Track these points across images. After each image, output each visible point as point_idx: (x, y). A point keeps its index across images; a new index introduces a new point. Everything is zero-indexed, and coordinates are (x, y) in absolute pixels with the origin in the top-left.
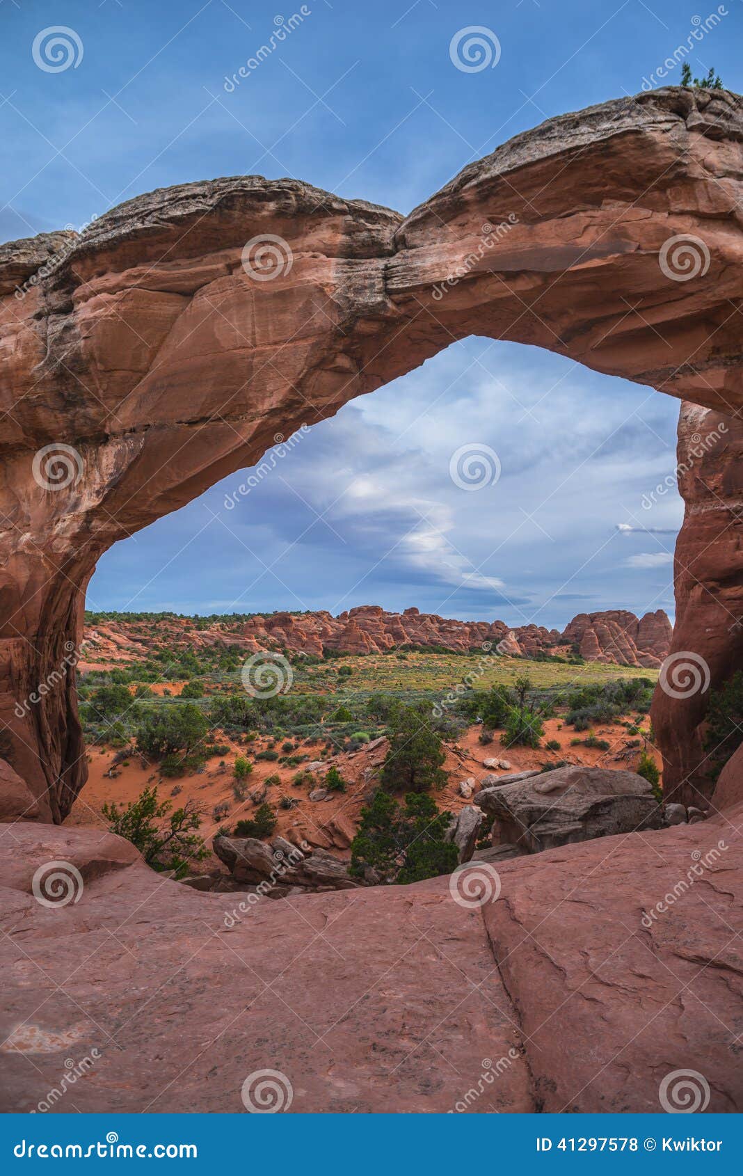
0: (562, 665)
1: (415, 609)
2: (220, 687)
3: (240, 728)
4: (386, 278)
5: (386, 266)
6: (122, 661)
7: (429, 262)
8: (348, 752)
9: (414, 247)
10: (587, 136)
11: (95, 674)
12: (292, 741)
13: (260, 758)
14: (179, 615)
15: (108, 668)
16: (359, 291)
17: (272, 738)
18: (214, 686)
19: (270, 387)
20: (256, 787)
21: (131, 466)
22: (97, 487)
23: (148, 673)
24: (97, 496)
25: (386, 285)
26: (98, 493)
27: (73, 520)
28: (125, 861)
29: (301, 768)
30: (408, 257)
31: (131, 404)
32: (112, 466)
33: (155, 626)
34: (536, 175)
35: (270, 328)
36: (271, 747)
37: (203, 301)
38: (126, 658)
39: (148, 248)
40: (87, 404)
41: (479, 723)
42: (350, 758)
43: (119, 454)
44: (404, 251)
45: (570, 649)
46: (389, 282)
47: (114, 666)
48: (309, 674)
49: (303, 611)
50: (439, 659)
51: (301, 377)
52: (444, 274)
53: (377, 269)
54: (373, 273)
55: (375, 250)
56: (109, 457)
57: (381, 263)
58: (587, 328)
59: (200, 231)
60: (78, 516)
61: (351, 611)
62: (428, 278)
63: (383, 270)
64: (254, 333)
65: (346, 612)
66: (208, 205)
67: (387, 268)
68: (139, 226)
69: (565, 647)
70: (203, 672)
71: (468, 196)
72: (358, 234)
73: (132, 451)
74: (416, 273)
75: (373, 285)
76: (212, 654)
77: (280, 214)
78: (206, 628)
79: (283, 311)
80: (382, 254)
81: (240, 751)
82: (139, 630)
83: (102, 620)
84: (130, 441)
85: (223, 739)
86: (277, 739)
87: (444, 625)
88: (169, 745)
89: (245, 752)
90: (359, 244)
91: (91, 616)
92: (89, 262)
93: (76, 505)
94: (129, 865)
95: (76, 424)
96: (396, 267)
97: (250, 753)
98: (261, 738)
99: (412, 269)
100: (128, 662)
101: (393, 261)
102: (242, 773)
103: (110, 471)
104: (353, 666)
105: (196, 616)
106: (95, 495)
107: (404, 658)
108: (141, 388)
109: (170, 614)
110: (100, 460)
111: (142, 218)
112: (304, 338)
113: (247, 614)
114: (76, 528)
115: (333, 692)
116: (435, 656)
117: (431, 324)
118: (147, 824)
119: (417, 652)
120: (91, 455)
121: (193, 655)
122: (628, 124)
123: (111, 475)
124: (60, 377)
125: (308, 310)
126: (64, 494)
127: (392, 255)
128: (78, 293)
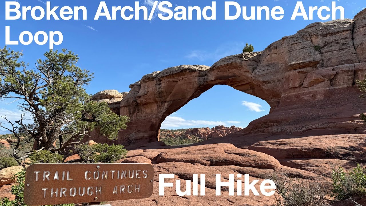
4: (204, 80)
7: (210, 78)
9: (208, 75)
10: (229, 62)
16: (200, 82)
19: (189, 95)
21: (170, 106)
22: (165, 109)
26: (165, 110)
27: (162, 114)
30: (207, 77)
31: (169, 97)
32: (167, 106)
34: (223, 66)
35: (189, 87)
37: (179, 83)
40: (163, 97)
43: (168, 104)
54: (202, 79)
55: (203, 76)
56: (166, 104)
62: (210, 80)
64: (186, 88)
66: (179, 71)
67: (204, 78)
68: (170, 74)
71: (214, 69)
72: (200, 74)
73: (170, 104)
75: (202, 81)
77: (189, 72)
79: (190, 85)
84: (170, 102)
92: (163, 78)
93: (162, 112)
99: (207, 79)
101: (205, 77)
108: (171, 95)
111: (171, 73)
112: (193, 88)
114: (162, 115)
120: (164, 104)
122: (234, 60)
124: (159, 94)
125: (193, 85)
126: (160, 110)
127: (205, 76)
128: (161, 82)
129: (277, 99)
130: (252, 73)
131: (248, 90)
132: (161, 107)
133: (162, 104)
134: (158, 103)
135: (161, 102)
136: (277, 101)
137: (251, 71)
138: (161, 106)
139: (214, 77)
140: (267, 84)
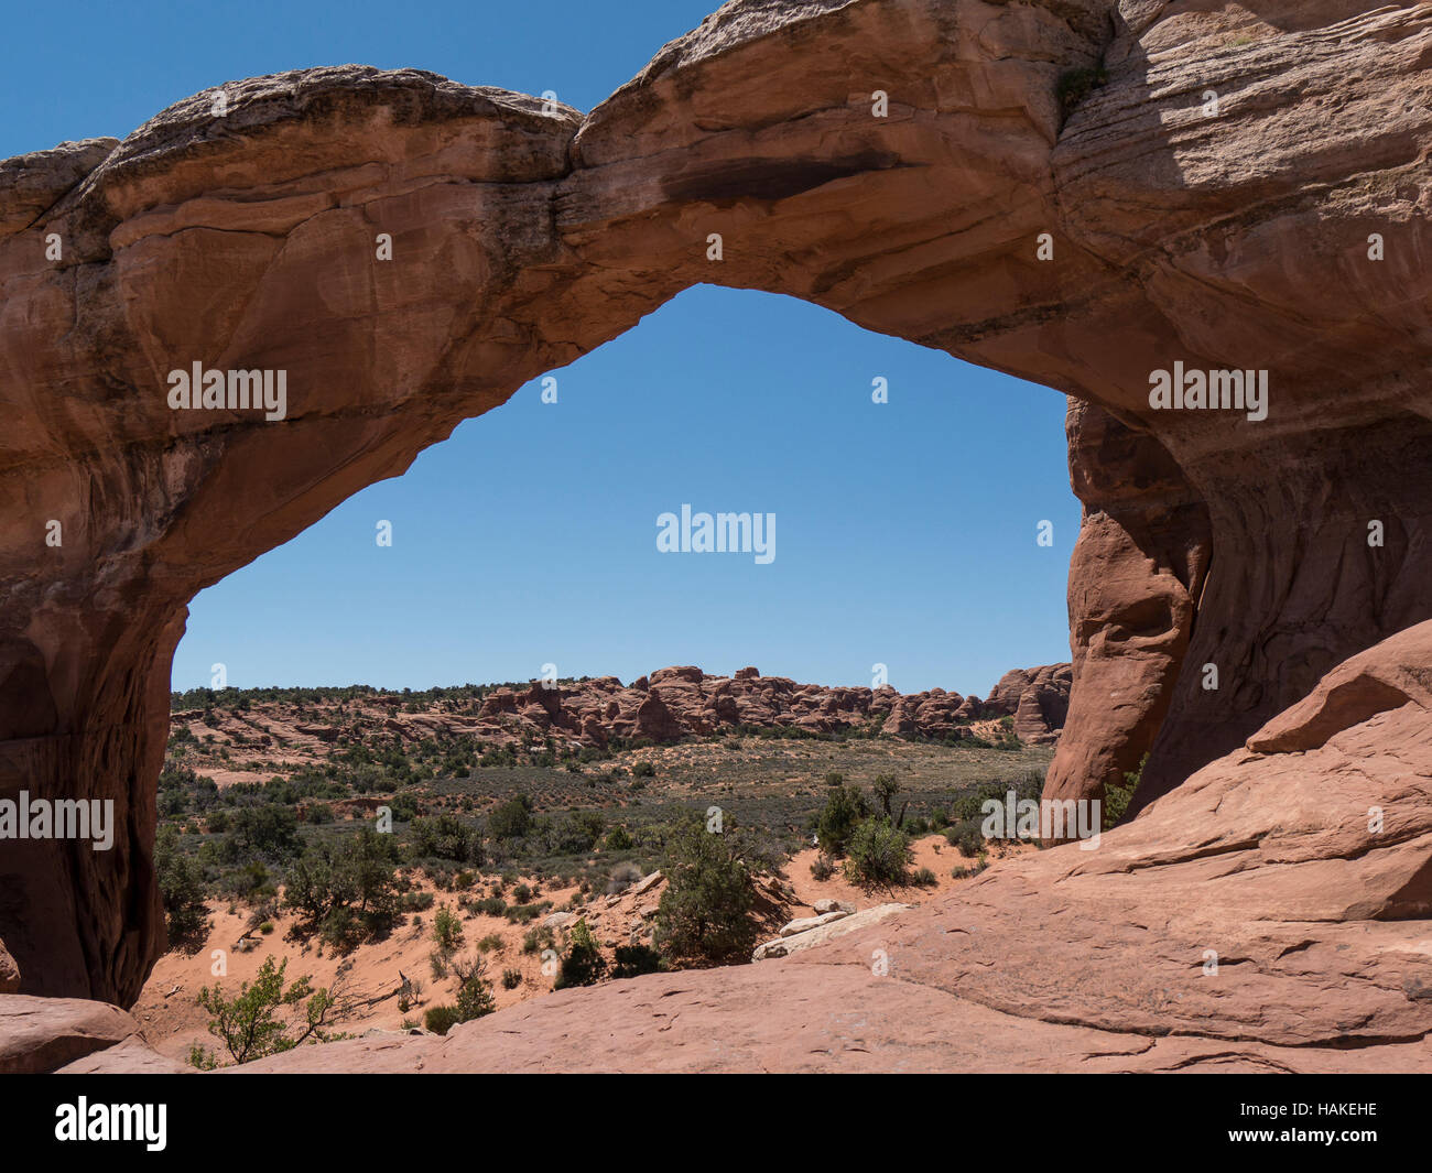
0: (985, 751)
1: (755, 669)
2: (444, 802)
3: (450, 865)
4: (554, 212)
5: (554, 193)
6: (287, 766)
7: (613, 187)
8: (608, 896)
9: (595, 166)
10: (815, 7)
11: (240, 788)
12: (531, 883)
13: (477, 909)
14: (379, 690)
15: (264, 778)
16: (516, 231)
17: (499, 879)
18: (435, 801)
20: (467, 955)
21: (207, 485)
22: (159, 514)
23: (330, 782)
24: (160, 527)
25: (555, 221)
26: (160, 521)
27: (125, 563)
28: (113, 1037)
29: (537, 923)
30: (584, 181)
32: (181, 483)
33: (340, 708)
35: (396, 283)
36: (498, 894)
37: (297, 246)
38: (291, 760)
39: (216, 170)
40: (140, 393)
41: (816, 846)
42: (610, 906)
43: (189, 467)
44: (580, 172)
45: (999, 727)
46: (559, 217)
47: (273, 775)
48: (586, 776)
49: (577, 678)
50: (791, 748)
51: (445, 351)
52: (633, 204)
53: (541, 199)
54: (536, 204)
55: (540, 171)
57: (547, 191)
58: (847, 271)
59: (287, 146)
60: (132, 557)
61: (653, 675)
63: (550, 199)
64: (373, 292)
65: (644, 679)
66: (296, 111)
67: (555, 198)
69: (990, 723)
70: (417, 779)
71: (662, 92)
72: (514, 148)
73: (207, 462)
74: (596, 203)
75: (535, 223)
76: (434, 750)
77: (398, 122)
78: (425, 710)
79: (414, 260)
80: (550, 178)
81: (449, 899)
82: (315, 716)
83: (254, 701)
84: (205, 447)
85: (423, 883)
86: (507, 881)
87: (800, 693)
88: (336, 896)
89: (457, 902)
90: (516, 162)
91: (237, 696)
93: (128, 541)
94: (117, 1042)
95: (125, 422)
96: (568, 194)
97: (463, 904)
98: (482, 879)
99: (590, 198)
100: (296, 767)
101: (565, 186)
102: (449, 937)
103: (180, 490)
104: (656, 762)
105: (407, 690)
106: (156, 525)
107: (738, 748)
109: (366, 689)
110: (164, 473)
111: (204, 129)
112: (446, 297)
113: (488, 685)
114: (129, 573)
115: (624, 805)
116: (785, 742)
117: (631, 271)
118: (268, 1014)
119: (757, 738)
120: (151, 467)
121: (403, 753)
123: (180, 495)
124: (99, 357)
125: (445, 257)
126: (113, 523)
127: (564, 176)
128: (118, 237)
129: (1309, 408)
130: (1052, 129)
131: (994, 326)
132: (127, 497)
133: (133, 470)
134: (96, 456)
135: (128, 451)
136: (1314, 424)
137: (1044, 109)
138: (125, 485)
139: (654, 181)
140: (1251, 220)
